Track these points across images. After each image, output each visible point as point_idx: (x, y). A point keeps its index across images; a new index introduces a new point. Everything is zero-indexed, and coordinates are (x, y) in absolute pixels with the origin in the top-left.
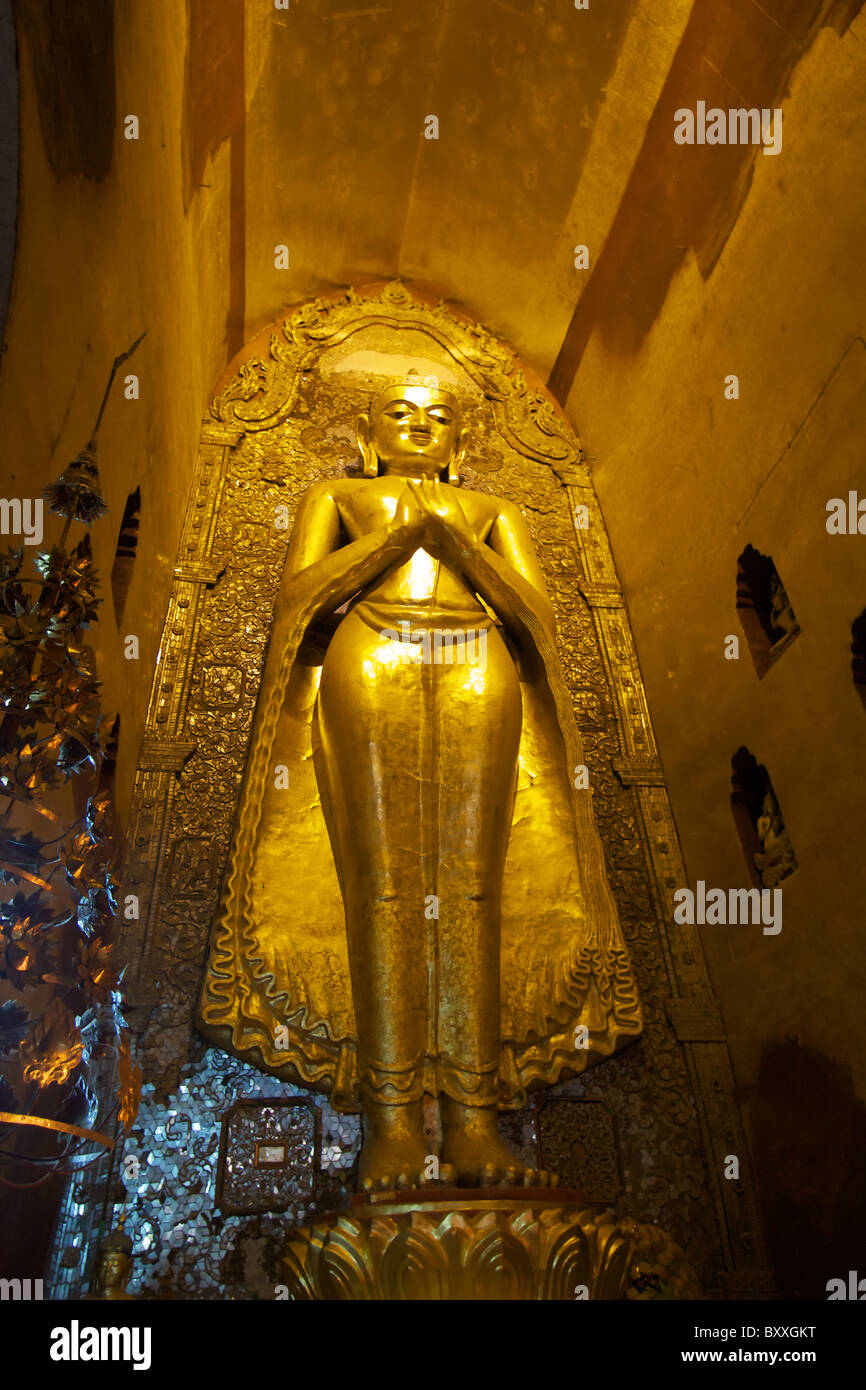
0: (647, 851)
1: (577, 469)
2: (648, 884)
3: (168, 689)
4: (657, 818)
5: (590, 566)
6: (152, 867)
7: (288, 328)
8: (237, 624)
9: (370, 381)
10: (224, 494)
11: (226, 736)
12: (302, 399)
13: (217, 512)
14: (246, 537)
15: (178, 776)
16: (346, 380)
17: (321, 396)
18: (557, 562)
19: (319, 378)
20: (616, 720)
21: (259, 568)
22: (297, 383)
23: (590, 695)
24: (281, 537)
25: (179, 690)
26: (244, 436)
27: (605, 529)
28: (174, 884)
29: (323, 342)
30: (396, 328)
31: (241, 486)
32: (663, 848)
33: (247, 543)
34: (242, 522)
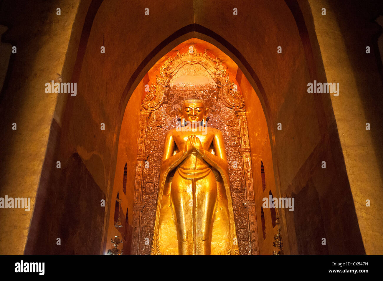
0: (249, 224)
1: (242, 110)
2: (248, 232)
3: (138, 190)
4: (252, 215)
5: (242, 143)
6: (138, 233)
7: (161, 71)
8: (152, 171)
9: (184, 86)
10: (147, 132)
11: (151, 201)
12: (166, 97)
13: (146, 138)
14: (153, 145)
15: (142, 211)
16: (178, 87)
17: (171, 94)
18: (233, 143)
19: (170, 88)
20: (245, 189)
21: (157, 154)
22: (164, 92)
23: (239, 183)
24: (162, 144)
25: (140, 191)
26: (151, 113)
27: (248, 130)
28: (143, 237)
29: (171, 75)
30: (192, 64)
31: (151, 129)
32: (253, 223)
33: (154, 147)
34: (152, 140)
